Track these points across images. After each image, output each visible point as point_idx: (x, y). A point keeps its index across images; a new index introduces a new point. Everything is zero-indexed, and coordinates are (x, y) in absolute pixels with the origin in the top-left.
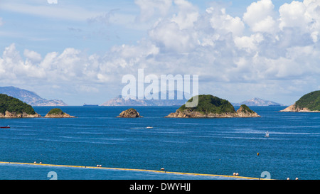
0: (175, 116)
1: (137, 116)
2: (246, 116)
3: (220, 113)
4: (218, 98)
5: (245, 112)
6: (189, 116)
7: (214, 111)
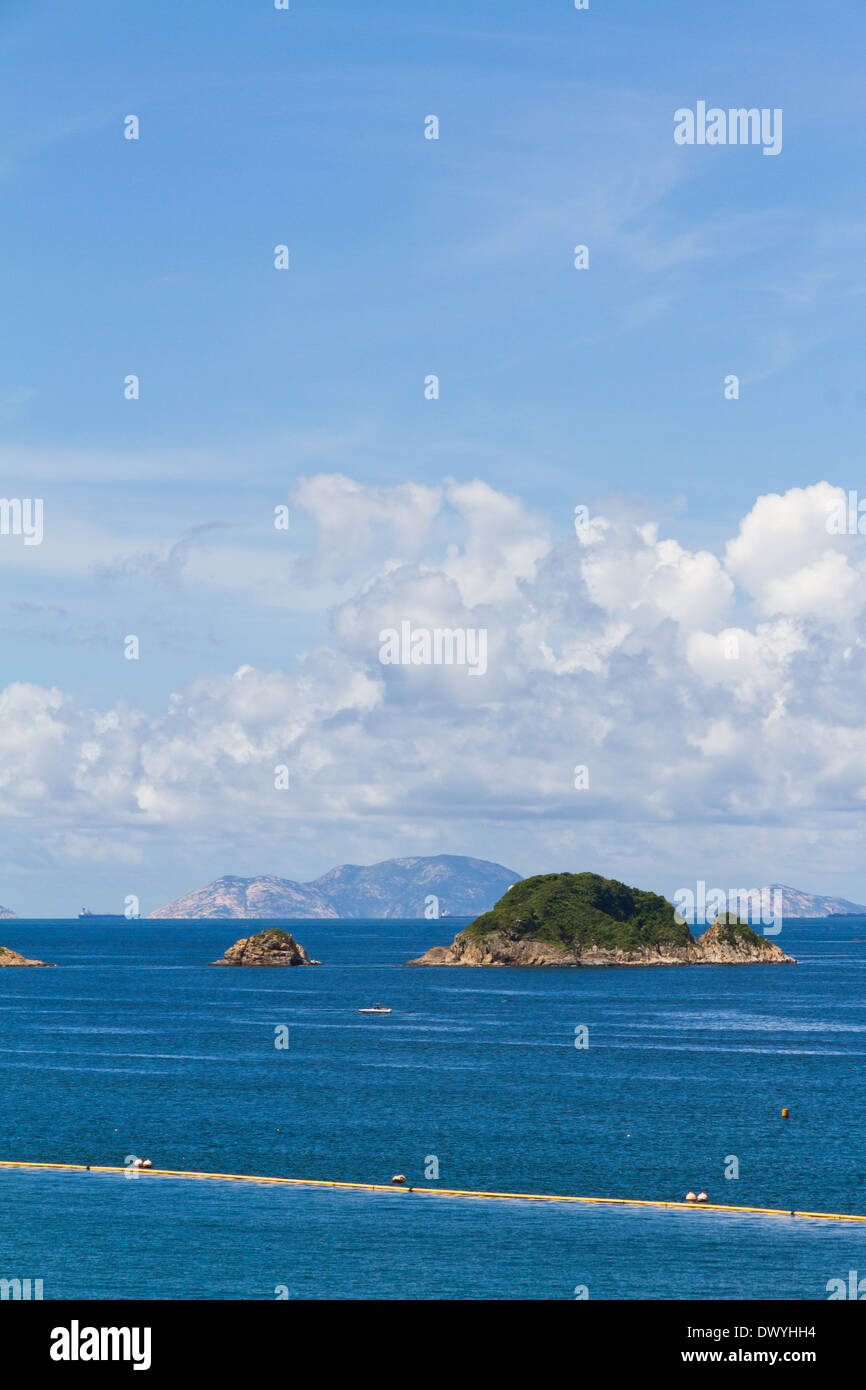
0: (449, 959)
1: (296, 961)
2: (738, 958)
3: (631, 946)
4: (623, 888)
5: (733, 943)
6: (507, 960)
7: (606, 940)
